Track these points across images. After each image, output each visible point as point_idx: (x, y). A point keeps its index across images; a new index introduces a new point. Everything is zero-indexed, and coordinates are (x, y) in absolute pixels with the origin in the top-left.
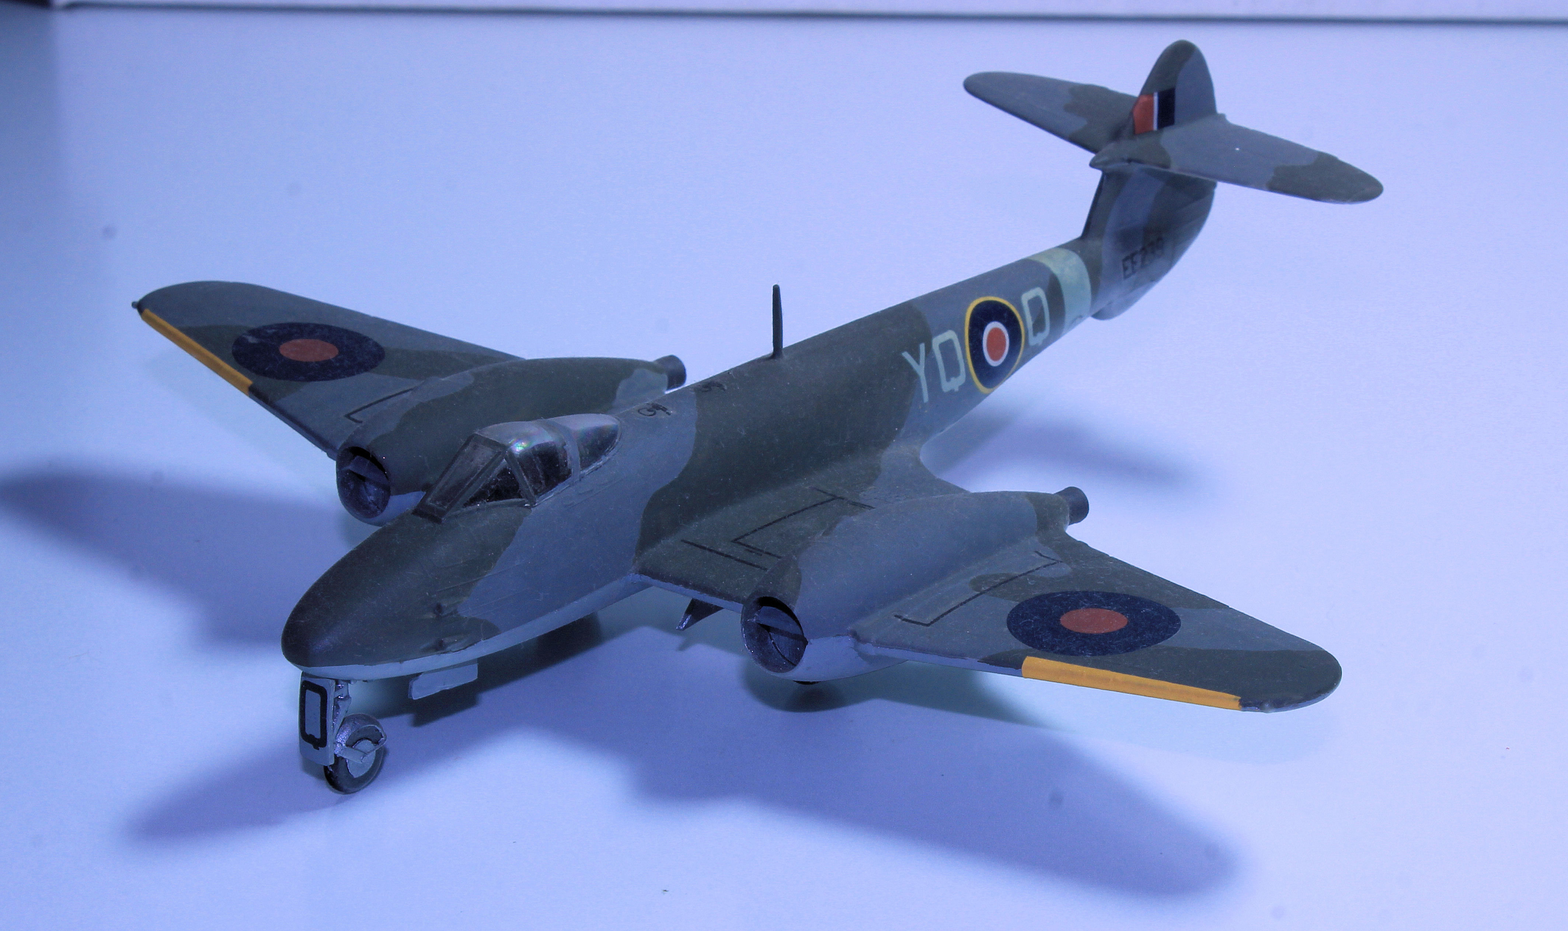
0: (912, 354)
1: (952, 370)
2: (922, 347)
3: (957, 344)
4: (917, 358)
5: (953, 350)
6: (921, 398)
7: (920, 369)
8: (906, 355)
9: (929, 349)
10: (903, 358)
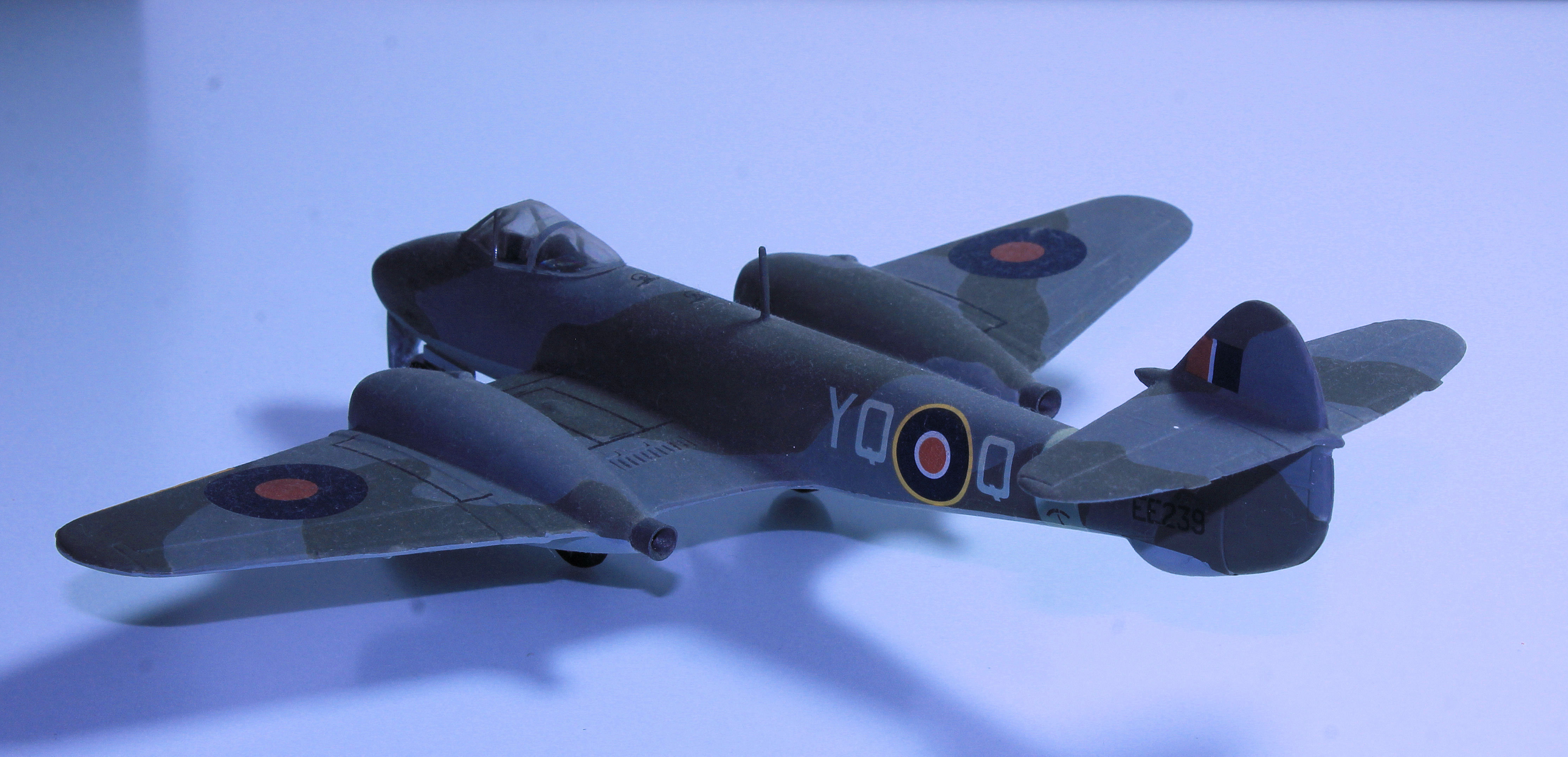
0: (838, 394)
1: (873, 440)
2: (853, 397)
3: (888, 421)
4: (840, 402)
5: (882, 423)
6: (829, 439)
7: (838, 414)
8: (833, 391)
9: (858, 403)
10: (828, 391)
